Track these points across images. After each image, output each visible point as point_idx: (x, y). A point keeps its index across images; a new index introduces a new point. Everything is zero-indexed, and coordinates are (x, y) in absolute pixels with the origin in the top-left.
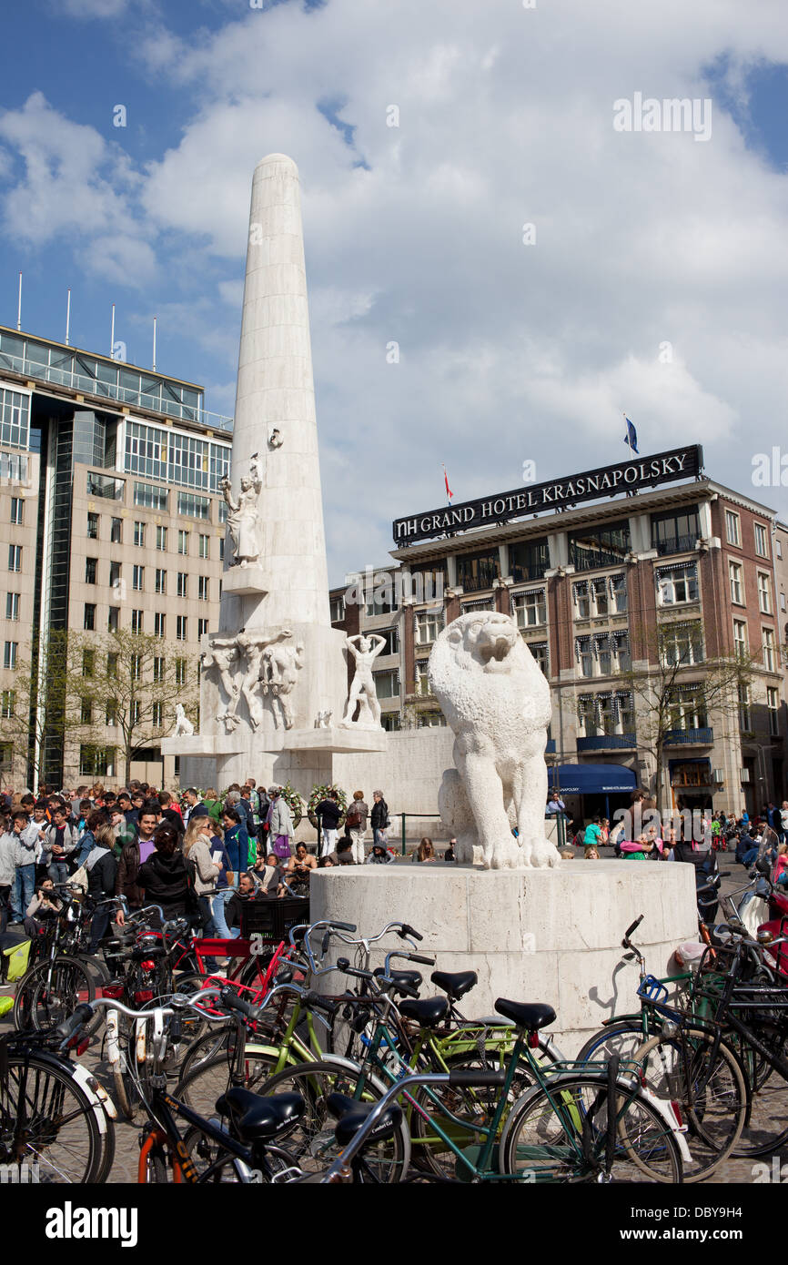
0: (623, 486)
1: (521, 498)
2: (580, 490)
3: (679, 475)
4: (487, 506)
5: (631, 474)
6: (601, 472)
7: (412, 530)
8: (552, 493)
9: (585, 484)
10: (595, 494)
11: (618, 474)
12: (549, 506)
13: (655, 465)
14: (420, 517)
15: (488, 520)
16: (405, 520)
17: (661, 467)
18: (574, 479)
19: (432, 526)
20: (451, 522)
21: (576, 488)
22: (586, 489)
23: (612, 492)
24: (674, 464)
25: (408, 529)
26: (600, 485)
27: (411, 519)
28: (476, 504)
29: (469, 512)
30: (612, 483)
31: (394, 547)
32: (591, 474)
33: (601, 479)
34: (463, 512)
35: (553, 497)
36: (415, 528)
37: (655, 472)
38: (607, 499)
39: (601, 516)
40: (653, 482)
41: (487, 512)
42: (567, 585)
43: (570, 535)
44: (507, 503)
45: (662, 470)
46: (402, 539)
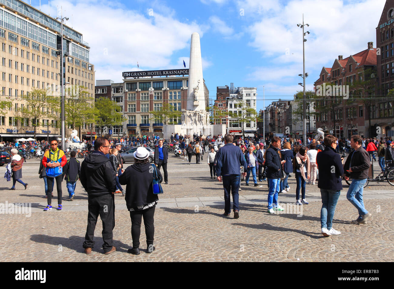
0: (182, 74)
1: (158, 72)
5: (184, 72)
6: (178, 70)
8: (166, 73)
9: (174, 72)
10: (175, 74)
11: (181, 71)
12: (164, 75)
14: (131, 72)
15: (149, 76)
16: (127, 72)
18: (171, 70)
19: (134, 75)
20: (139, 75)
21: (171, 73)
22: (174, 73)
23: (179, 75)
25: (127, 75)
28: (147, 72)
29: (144, 74)
30: (180, 73)
31: (123, 78)
32: (175, 70)
33: (177, 72)
34: (143, 73)
36: (129, 75)
39: (177, 79)
41: (149, 74)
42: (168, 92)
43: (168, 82)
44: (154, 73)
46: (125, 77)
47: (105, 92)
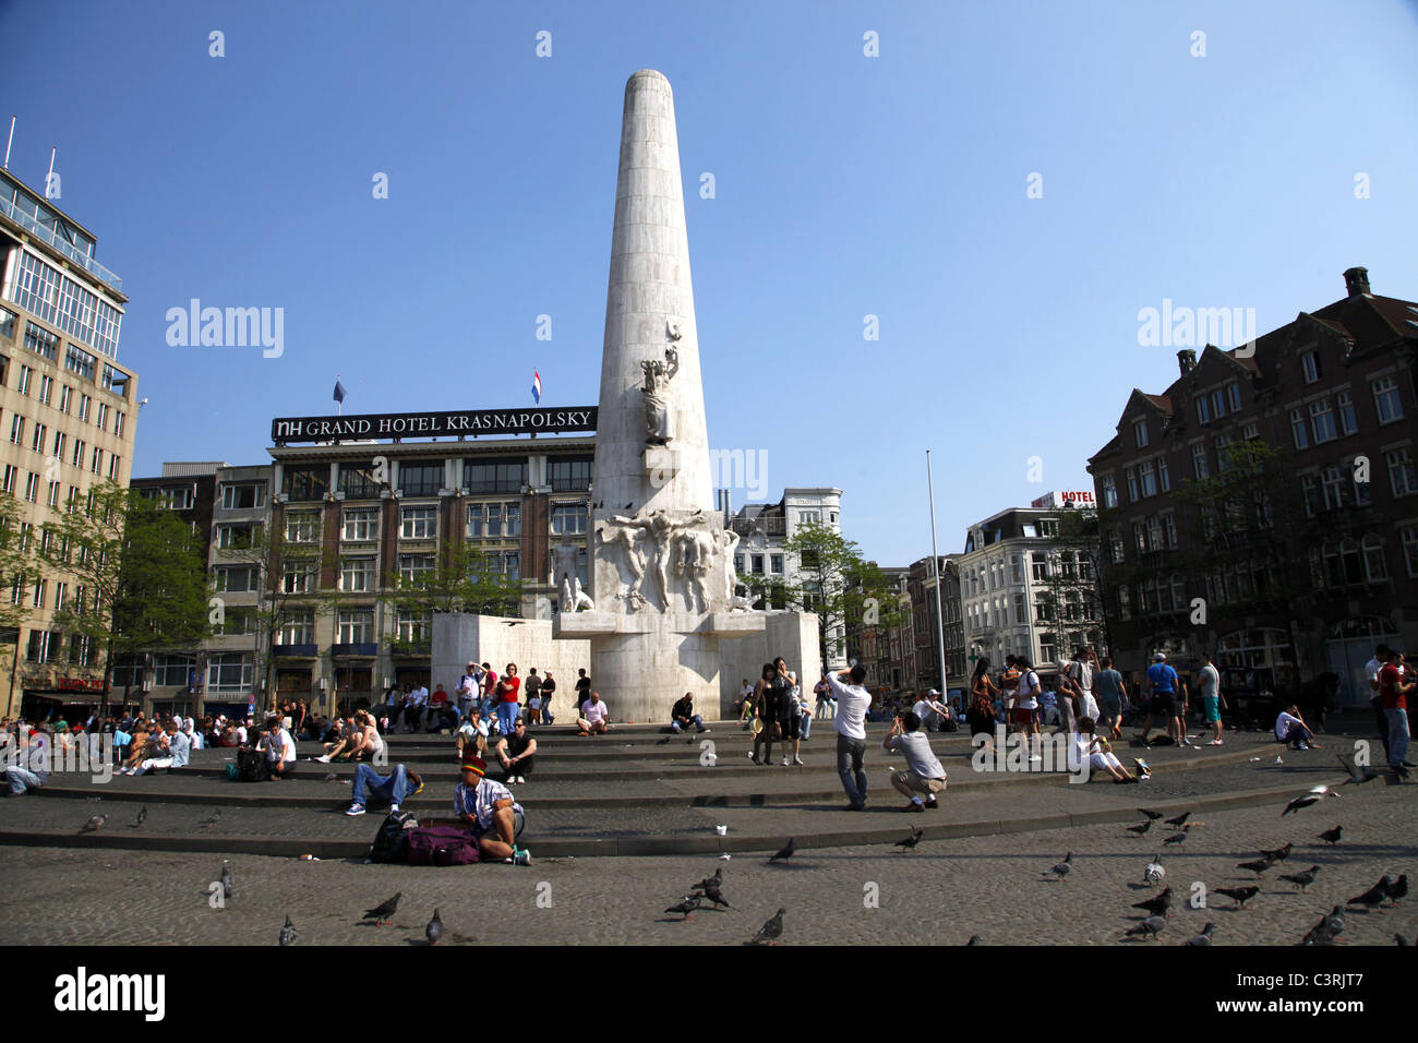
0: (529, 428)
1: (423, 421)
2: (487, 425)
3: (581, 428)
4: (386, 423)
5: (538, 420)
6: (510, 412)
7: (296, 432)
8: (457, 422)
9: (492, 420)
10: (500, 430)
11: (525, 417)
12: (452, 432)
13: (561, 416)
14: (306, 421)
15: (384, 435)
16: (289, 420)
17: (566, 418)
18: (481, 413)
19: (320, 431)
20: (343, 429)
21: (482, 422)
22: (493, 425)
23: (517, 431)
24: (579, 418)
25: (291, 429)
26: (506, 424)
27: (296, 421)
28: (374, 419)
29: (365, 426)
30: (519, 423)
31: (272, 445)
32: (500, 412)
33: (508, 419)
34: (357, 424)
35: (458, 425)
36: (299, 429)
37: (561, 422)
38: (511, 436)
39: (505, 450)
40: (556, 430)
41: (385, 428)
42: (461, 505)
43: (467, 462)
44: (408, 424)
45: (567, 421)
46: (280, 439)
47: (188, 505)
